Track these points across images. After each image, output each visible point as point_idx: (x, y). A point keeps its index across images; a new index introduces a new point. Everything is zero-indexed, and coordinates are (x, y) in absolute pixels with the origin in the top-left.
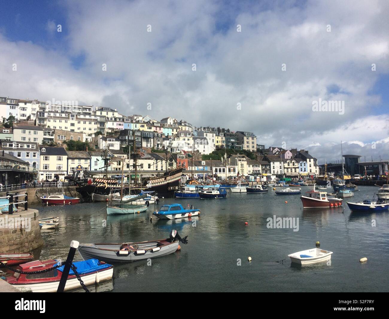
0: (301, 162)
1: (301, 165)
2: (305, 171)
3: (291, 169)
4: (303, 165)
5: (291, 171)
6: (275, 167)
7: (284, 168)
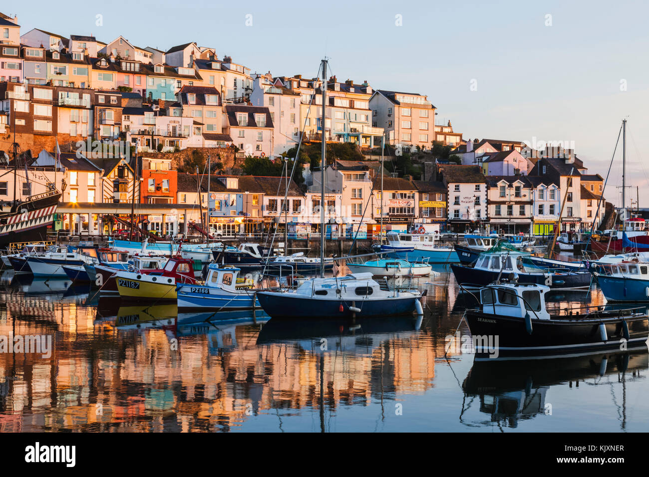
0: (540, 187)
1: (542, 196)
2: (552, 212)
3: (510, 207)
4: (547, 193)
5: (510, 213)
6: (461, 199)
7: (489, 202)
